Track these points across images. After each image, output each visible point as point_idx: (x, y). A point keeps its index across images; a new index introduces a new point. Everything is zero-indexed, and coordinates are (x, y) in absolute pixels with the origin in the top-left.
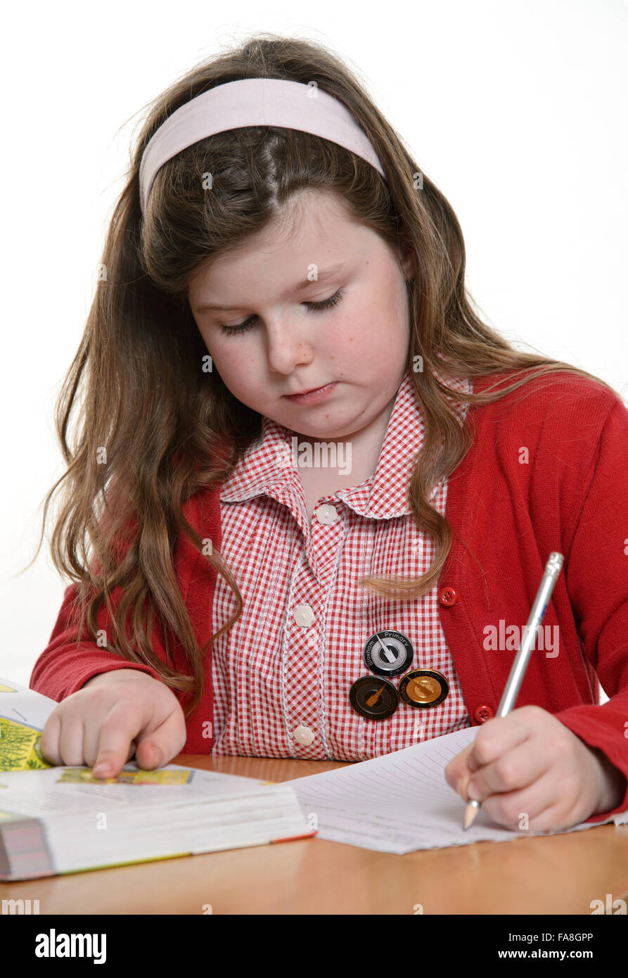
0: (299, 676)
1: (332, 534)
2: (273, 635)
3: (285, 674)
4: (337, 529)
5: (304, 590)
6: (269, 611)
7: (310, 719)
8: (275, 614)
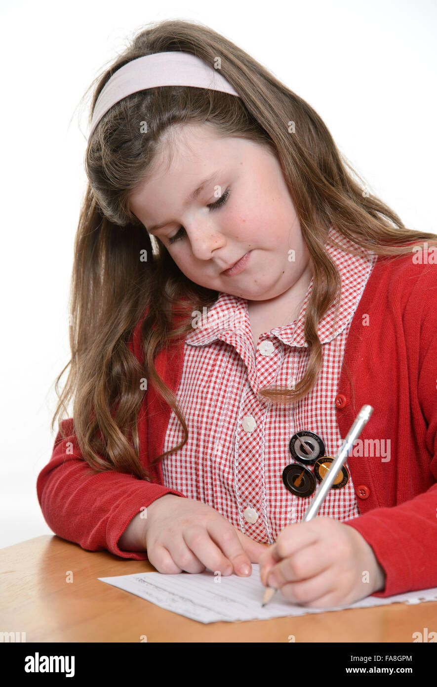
0: (246, 468)
1: (271, 363)
2: (228, 438)
3: (237, 467)
4: (276, 359)
5: (249, 405)
6: (225, 421)
7: (254, 501)
8: (229, 423)
